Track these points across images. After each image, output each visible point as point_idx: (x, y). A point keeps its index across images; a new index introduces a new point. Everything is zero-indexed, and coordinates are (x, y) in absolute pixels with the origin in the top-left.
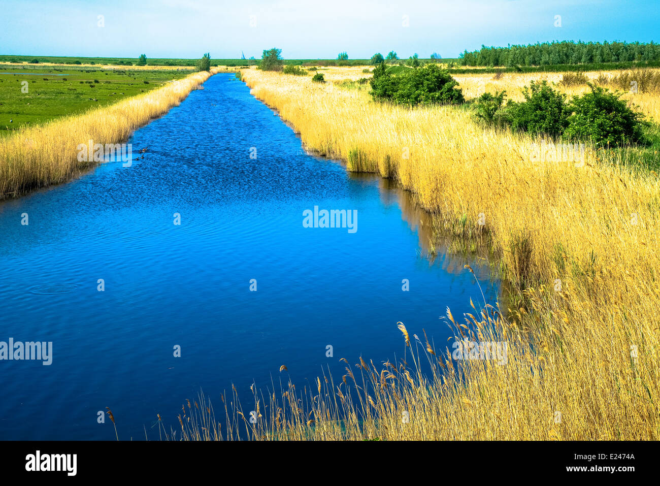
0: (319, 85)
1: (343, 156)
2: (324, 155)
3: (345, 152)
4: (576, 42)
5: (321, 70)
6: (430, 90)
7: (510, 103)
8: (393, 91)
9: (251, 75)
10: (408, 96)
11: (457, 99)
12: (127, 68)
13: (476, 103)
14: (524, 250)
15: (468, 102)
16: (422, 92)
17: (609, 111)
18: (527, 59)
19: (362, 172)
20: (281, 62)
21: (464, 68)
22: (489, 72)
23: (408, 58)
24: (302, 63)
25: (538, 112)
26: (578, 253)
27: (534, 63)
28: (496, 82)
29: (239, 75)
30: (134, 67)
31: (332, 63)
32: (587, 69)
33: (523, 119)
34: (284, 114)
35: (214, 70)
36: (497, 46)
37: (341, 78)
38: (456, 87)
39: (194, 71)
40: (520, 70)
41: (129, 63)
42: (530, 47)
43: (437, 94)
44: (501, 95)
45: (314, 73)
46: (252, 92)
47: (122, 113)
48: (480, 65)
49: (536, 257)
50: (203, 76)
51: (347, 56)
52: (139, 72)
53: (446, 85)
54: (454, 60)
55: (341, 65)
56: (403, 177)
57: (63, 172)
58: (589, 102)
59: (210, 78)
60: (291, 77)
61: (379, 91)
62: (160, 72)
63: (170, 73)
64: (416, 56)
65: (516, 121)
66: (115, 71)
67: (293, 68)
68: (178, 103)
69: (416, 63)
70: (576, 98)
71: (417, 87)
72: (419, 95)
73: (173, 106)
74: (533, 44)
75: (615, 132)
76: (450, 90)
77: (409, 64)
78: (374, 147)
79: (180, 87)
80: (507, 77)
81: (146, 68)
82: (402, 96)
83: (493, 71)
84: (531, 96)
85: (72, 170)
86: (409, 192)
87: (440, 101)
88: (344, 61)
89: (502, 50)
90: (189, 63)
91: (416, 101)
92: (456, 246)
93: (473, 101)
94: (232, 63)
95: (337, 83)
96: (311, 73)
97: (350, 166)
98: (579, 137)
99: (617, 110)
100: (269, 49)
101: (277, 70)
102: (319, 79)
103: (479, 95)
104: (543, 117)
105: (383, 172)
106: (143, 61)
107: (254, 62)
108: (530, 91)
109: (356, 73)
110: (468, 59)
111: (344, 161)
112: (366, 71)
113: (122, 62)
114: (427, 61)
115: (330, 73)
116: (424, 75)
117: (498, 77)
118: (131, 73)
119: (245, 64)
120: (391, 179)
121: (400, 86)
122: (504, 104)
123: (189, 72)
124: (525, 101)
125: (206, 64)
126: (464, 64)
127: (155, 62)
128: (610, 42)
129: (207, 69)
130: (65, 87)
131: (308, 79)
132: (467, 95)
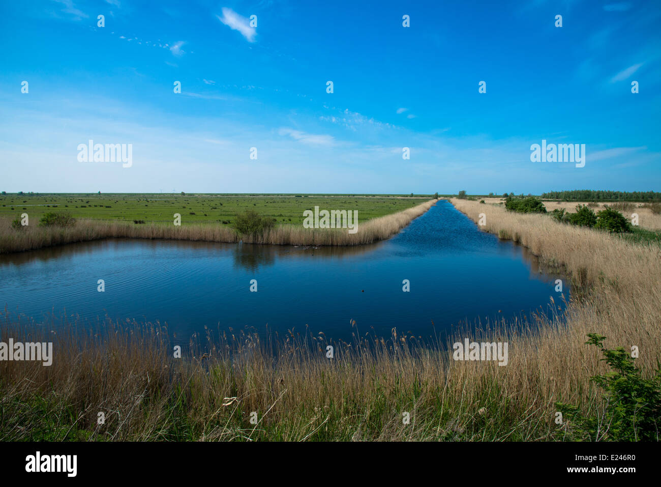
0: (483, 205)
1: (496, 232)
2: (488, 232)
3: (498, 231)
4: (592, 190)
5: (483, 199)
6: (532, 207)
7: (567, 213)
8: (516, 207)
9: (454, 200)
10: (522, 209)
11: (543, 211)
12: (407, 198)
13: (552, 213)
14: (583, 273)
15: (548, 212)
16: (529, 208)
17: (614, 218)
18: (571, 197)
19: (505, 239)
20: (466, 196)
21: (543, 199)
22: (554, 201)
23: (519, 195)
24: (474, 196)
25: (582, 217)
26: (609, 275)
27: (574, 198)
28: (558, 205)
29: (449, 201)
30: (409, 198)
31: (487, 197)
32: (598, 201)
33: (576, 219)
34: (469, 215)
35: (439, 199)
36: (558, 191)
37: (492, 202)
38: (543, 206)
39: (431, 199)
40: (567, 201)
41: (407, 196)
42: (572, 192)
43: (535, 209)
44: (563, 210)
45: (481, 200)
46: (455, 207)
47: (408, 214)
48: (550, 198)
49: (588, 277)
50: (435, 201)
51: (493, 194)
52: (411, 199)
53: (539, 206)
54: (539, 196)
55: (490, 197)
56: (523, 241)
57: (387, 235)
58: (606, 213)
59: (438, 202)
60: (471, 201)
61: (510, 207)
62: (418, 199)
63: (423, 199)
64: (523, 194)
65: (572, 221)
66: (402, 199)
67: (472, 198)
68: (426, 211)
69: (523, 197)
70: (600, 212)
71: (526, 205)
72: (527, 209)
73: (425, 212)
74: (573, 190)
75: (618, 227)
76: (540, 207)
77: (520, 197)
78: (510, 229)
79: (428, 204)
80: (563, 203)
81: (413, 198)
82: (520, 209)
83: (556, 201)
84: (579, 210)
85: (391, 234)
86: (527, 248)
87: (536, 212)
88: (491, 196)
89: (560, 193)
90: (429, 196)
91: (526, 212)
92: (550, 271)
93: (551, 212)
94: (446, 196)
95: (490, 204)
96: (478, 200)
97: (500, 236)
98: (601, 227)
99: (618, 217)
100: (461, 190)
101: (464, 199)
102: (483, 202)
103: (553, 210)
104: (584, 219)
105: (514, 239)
106: (412, 195)
107: (455, 196)
108: (578, 208)
109: (497, 201)
110: (545, 196)
111: (497, 235)
112: (501, 200)
113: (404, 196)
114: (527, 196)
115: (487, 200)
116: (528, 201)
117: (559, 204)
118: (407, 200)
119: (451, 197)
120: (518, 242)
121: (519, 205)
122: (564, 213)
123: (429, 199)
124: (576, 212)
125: (436, 196)
126: (543, 198)
127: (416, 196)
128: (607, 191)
129: (437, 199)
130: (384, 205)
131: (478, 202)
132: (548, 210)
